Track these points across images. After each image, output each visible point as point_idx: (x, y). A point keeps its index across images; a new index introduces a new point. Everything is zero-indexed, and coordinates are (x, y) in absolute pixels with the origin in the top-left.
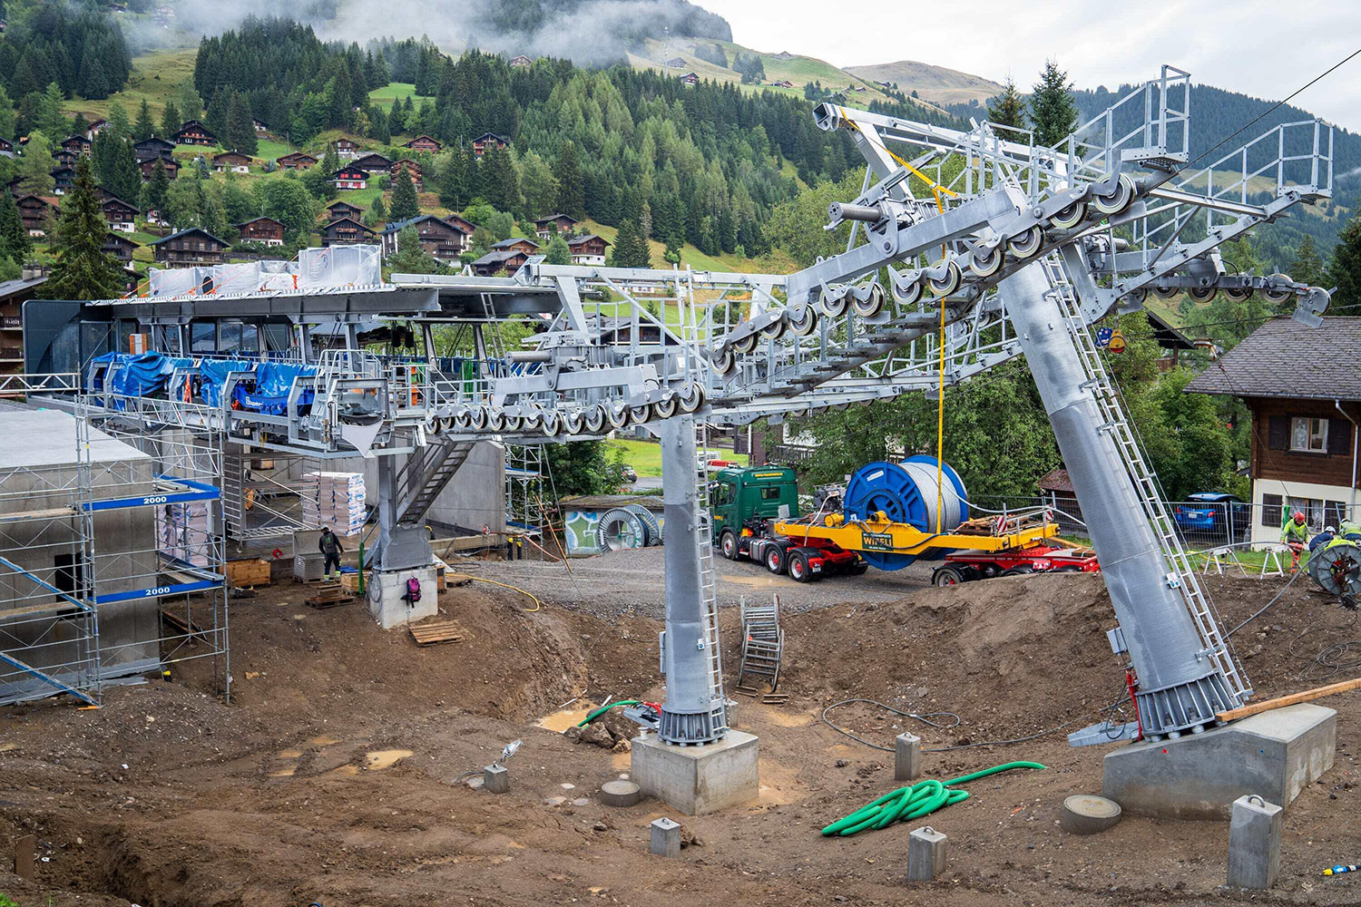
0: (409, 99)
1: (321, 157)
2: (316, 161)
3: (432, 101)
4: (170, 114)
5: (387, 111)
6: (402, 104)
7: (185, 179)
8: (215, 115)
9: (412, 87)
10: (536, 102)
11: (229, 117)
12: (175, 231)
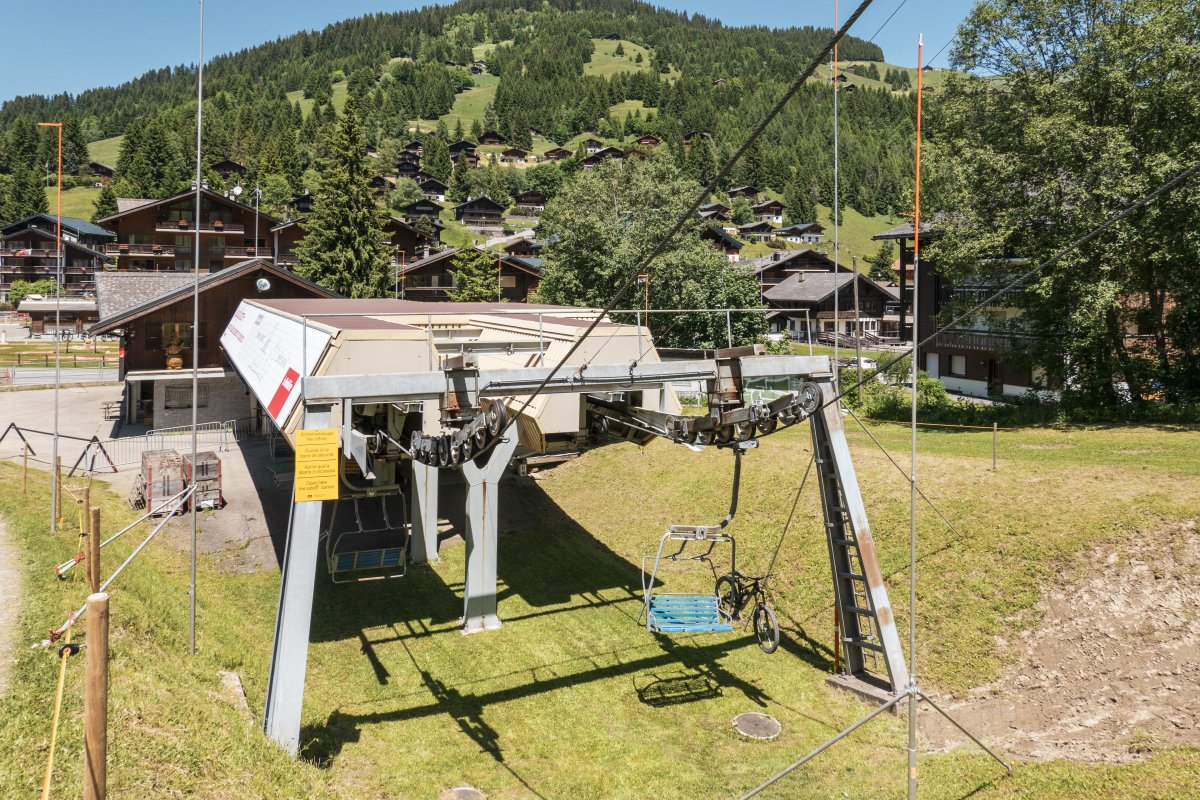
0: (638, 111)
1: (574, 152)
2: (570, 154)
3: (654, 111)
4: (476, 128)
5: (623, 121)
6: (633, 114)
7: (482, 167)
8: (505, 126)
9: (641, 103)
10: (731, 108)
11: (513, 126)
12: (469, 199)
